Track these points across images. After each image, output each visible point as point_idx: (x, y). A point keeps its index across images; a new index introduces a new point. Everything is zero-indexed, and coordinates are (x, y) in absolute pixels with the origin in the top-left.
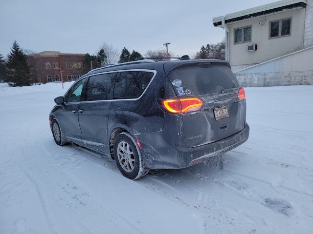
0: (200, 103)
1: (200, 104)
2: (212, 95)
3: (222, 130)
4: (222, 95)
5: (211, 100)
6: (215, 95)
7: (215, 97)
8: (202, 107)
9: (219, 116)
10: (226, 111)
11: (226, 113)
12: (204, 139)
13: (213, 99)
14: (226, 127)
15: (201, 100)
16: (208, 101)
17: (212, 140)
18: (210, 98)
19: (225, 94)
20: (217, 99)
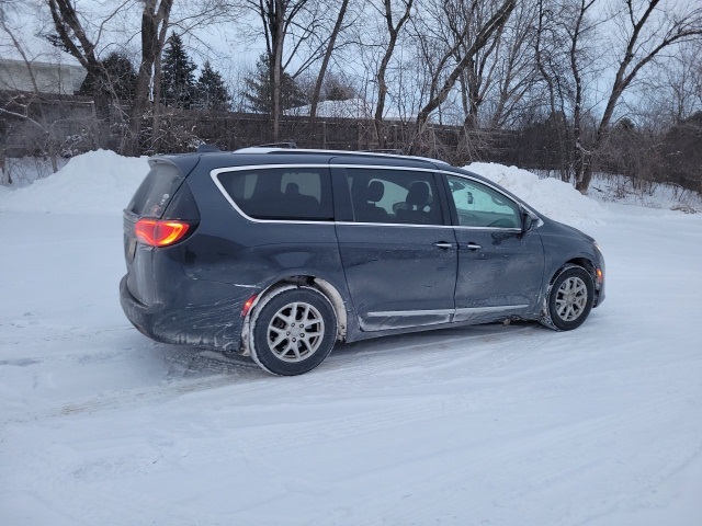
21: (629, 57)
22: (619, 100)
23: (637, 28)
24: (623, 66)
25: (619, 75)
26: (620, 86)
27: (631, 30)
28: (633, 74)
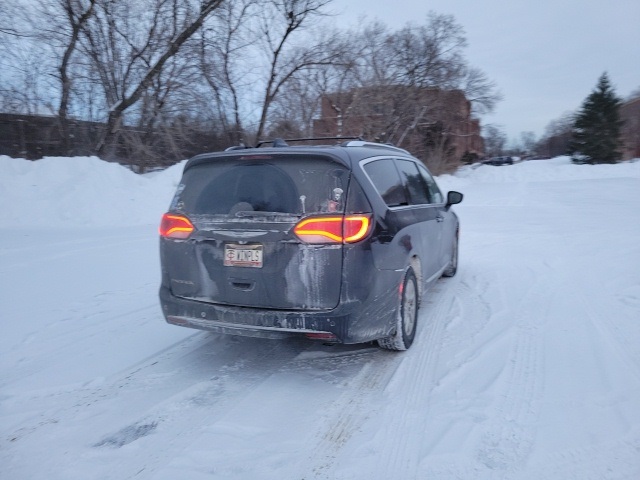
0: (189, 227)
1: (190, 229)
2: (211, 218)
3: (239, 289)
4: (235, 221)
5: (208, 226)
6: (220, 217)
7: (217, 221)
8: (192, 234)
9: (235, 259)
10: (256, 256)
11: (255, 258)
12: (198, 291)
13: (213, 226)
14: (248, 285)
15: (191, 222)
16: (202, 226)
17: (213, 298)
18: (207, 222)
19: (244, 221)
20: (220, 226)
21: (273, 75)
22: (270, 109)
23: (276, 53)
24: (270, 83)
25: (268, 90)
26: (269, 99)
27: (272, 56)
28: (277, 90)
